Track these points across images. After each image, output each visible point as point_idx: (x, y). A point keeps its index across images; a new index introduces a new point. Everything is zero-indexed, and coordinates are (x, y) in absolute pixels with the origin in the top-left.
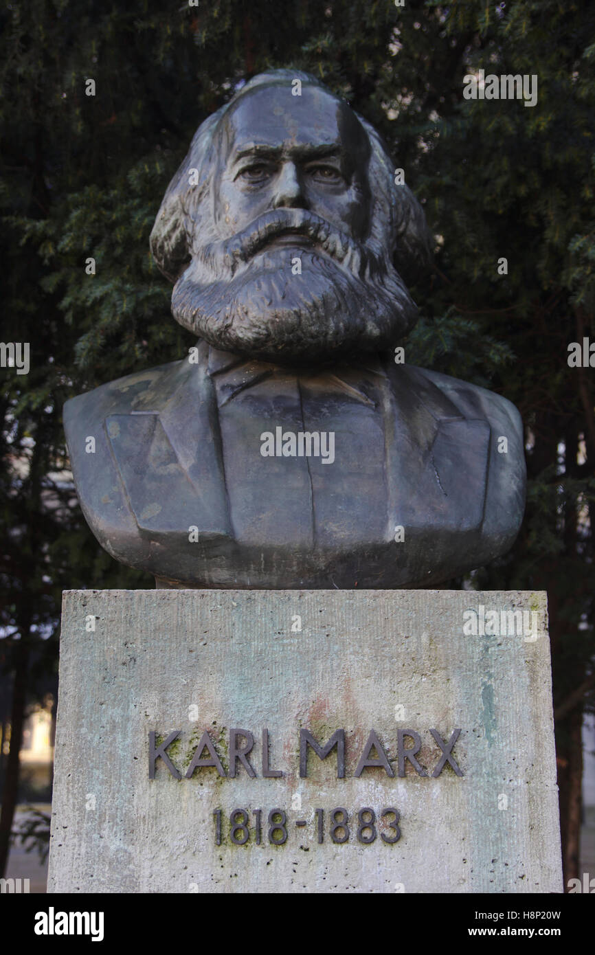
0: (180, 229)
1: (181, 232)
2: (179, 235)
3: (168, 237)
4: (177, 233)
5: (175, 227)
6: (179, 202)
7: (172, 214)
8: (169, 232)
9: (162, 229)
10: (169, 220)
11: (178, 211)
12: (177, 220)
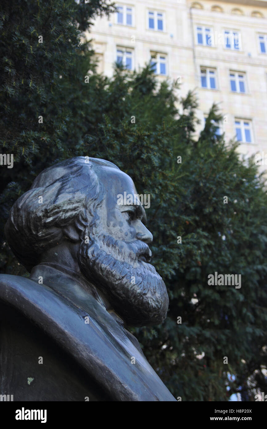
0: (76, 212)
1: (76, 214)
2: (74, 214)
3: (66, 211)
4: (74, 213)
5: (74, 209)
6: (84, 200)
7: (77, 202)
8: (69, 209)
9: (66, 205)
10: (73, 203)
11: (81, 203)
12: (78, 207)
